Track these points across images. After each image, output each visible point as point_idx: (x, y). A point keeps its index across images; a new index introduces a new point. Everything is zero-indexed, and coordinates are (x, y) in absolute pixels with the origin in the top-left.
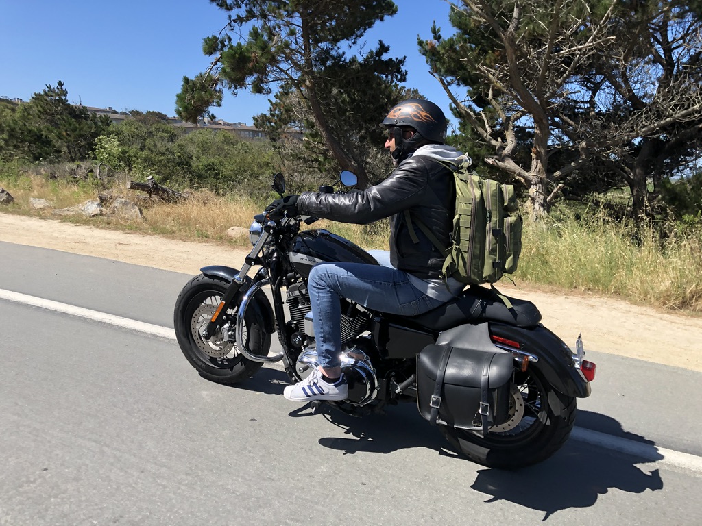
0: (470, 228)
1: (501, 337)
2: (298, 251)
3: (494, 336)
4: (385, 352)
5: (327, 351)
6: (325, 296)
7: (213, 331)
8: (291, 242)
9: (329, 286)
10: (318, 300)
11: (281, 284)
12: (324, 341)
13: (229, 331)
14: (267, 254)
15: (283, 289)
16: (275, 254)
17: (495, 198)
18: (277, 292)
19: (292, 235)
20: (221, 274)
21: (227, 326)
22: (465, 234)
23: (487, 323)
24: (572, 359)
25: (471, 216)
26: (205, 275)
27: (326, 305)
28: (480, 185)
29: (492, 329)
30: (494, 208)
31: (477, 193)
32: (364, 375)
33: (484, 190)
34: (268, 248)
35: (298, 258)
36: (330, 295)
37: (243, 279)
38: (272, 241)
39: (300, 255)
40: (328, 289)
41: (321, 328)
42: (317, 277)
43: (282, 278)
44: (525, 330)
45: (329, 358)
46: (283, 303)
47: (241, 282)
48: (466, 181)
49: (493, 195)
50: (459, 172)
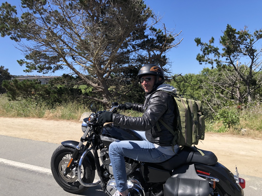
0: (185, 122)
1: (201, 171)
2: (104, 135)
3: (197, 170)
4: (147, 179)
5: (121, 184)
6: (117, 158)
7: (68, 170)
8: (101, 130)
9: (119, 153)
10: (114, 160)
11: (97, 149)
12: (119, 179)
13: (76, 171)
14: (90, 135)
15: (99, 151)
16: (94, 136)
17: (194, 108)
18: (96, 153)
19: (101, 127)
20: (71, 144)
21: (74, 169)
22: (183, 125)
23: (193, 165)
24: (234, 178)
25: (185, 116)
26: (64, 146)
27: (118, 162)
28: (187, 102)
29: (196, 167)
30: (194, 112)
31: (186, 106)
32: (138, 191)
33: (189, 104)
34: (90, 133)
35: (104, 138)
36: (119, 157)
37: (81, 148)
38: (92, 130)
39: (105, 137)
40: (118, 154)
41: (117, 174)
42: (113, 150)
43: (98, 146)
44: (212, 167)
45: (122, 187)
46: (99, 157)
47: (79, 149)
48: (180, 101)
49: (194, 107)
50: (176, 97)
